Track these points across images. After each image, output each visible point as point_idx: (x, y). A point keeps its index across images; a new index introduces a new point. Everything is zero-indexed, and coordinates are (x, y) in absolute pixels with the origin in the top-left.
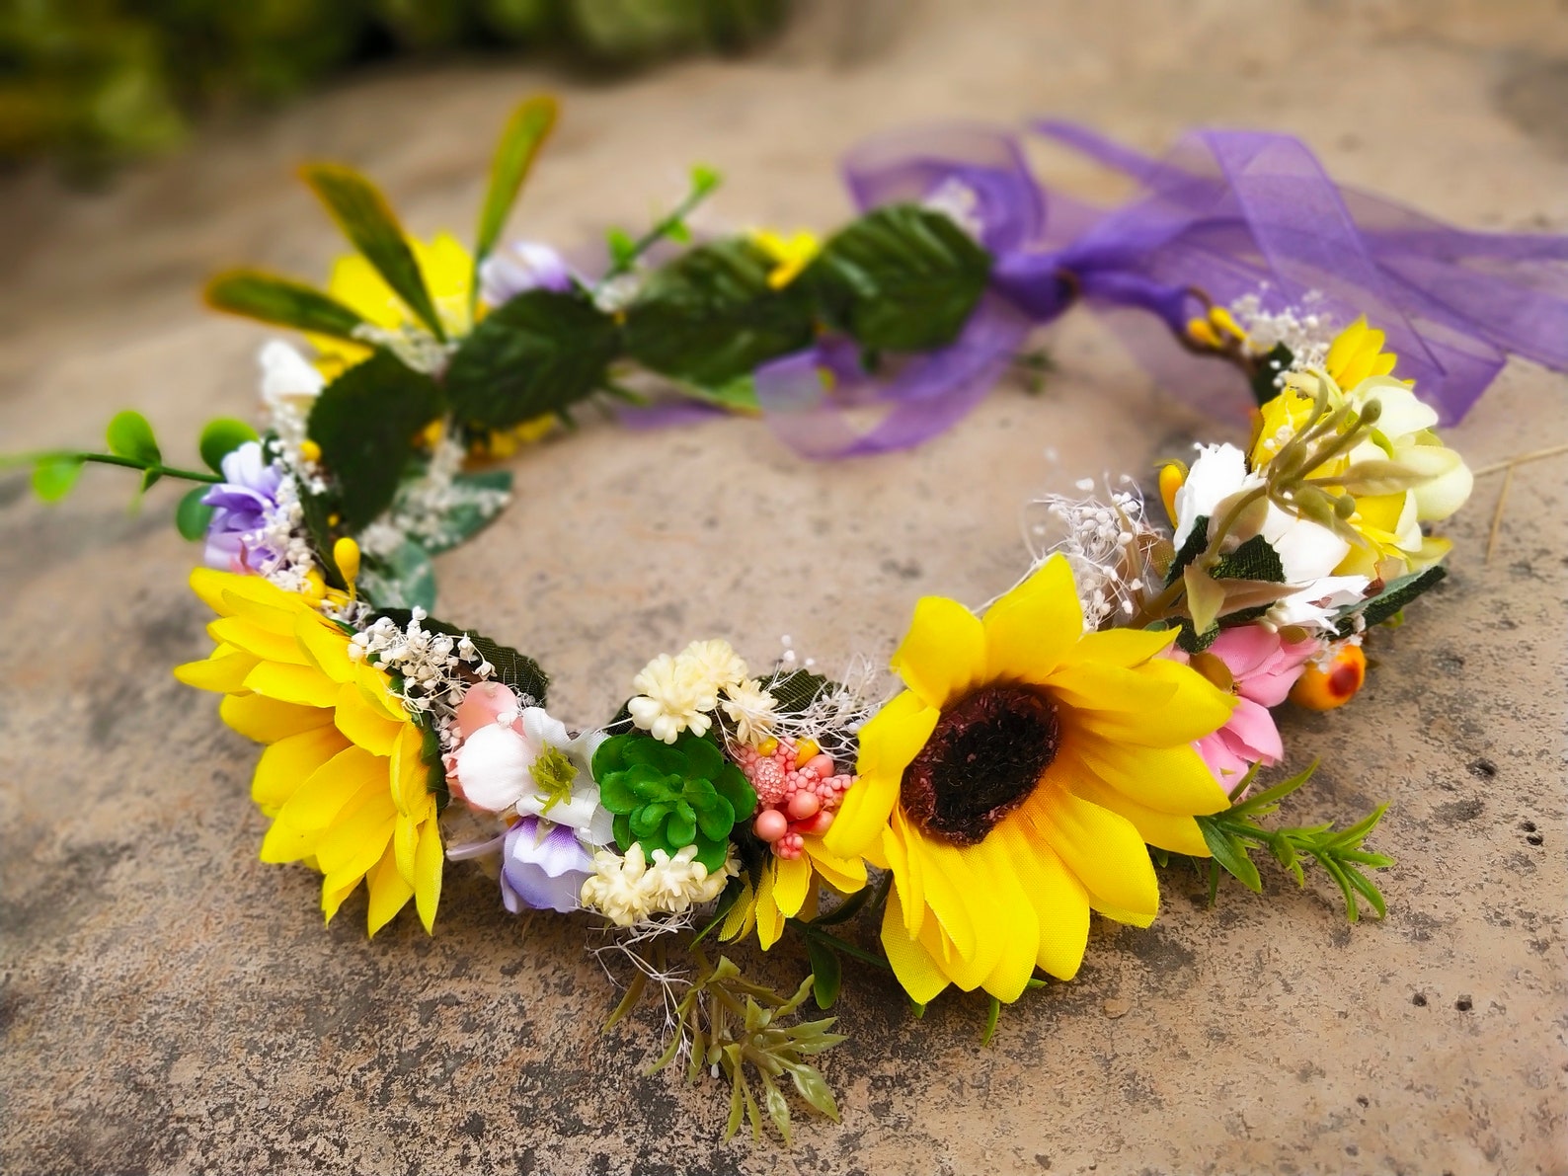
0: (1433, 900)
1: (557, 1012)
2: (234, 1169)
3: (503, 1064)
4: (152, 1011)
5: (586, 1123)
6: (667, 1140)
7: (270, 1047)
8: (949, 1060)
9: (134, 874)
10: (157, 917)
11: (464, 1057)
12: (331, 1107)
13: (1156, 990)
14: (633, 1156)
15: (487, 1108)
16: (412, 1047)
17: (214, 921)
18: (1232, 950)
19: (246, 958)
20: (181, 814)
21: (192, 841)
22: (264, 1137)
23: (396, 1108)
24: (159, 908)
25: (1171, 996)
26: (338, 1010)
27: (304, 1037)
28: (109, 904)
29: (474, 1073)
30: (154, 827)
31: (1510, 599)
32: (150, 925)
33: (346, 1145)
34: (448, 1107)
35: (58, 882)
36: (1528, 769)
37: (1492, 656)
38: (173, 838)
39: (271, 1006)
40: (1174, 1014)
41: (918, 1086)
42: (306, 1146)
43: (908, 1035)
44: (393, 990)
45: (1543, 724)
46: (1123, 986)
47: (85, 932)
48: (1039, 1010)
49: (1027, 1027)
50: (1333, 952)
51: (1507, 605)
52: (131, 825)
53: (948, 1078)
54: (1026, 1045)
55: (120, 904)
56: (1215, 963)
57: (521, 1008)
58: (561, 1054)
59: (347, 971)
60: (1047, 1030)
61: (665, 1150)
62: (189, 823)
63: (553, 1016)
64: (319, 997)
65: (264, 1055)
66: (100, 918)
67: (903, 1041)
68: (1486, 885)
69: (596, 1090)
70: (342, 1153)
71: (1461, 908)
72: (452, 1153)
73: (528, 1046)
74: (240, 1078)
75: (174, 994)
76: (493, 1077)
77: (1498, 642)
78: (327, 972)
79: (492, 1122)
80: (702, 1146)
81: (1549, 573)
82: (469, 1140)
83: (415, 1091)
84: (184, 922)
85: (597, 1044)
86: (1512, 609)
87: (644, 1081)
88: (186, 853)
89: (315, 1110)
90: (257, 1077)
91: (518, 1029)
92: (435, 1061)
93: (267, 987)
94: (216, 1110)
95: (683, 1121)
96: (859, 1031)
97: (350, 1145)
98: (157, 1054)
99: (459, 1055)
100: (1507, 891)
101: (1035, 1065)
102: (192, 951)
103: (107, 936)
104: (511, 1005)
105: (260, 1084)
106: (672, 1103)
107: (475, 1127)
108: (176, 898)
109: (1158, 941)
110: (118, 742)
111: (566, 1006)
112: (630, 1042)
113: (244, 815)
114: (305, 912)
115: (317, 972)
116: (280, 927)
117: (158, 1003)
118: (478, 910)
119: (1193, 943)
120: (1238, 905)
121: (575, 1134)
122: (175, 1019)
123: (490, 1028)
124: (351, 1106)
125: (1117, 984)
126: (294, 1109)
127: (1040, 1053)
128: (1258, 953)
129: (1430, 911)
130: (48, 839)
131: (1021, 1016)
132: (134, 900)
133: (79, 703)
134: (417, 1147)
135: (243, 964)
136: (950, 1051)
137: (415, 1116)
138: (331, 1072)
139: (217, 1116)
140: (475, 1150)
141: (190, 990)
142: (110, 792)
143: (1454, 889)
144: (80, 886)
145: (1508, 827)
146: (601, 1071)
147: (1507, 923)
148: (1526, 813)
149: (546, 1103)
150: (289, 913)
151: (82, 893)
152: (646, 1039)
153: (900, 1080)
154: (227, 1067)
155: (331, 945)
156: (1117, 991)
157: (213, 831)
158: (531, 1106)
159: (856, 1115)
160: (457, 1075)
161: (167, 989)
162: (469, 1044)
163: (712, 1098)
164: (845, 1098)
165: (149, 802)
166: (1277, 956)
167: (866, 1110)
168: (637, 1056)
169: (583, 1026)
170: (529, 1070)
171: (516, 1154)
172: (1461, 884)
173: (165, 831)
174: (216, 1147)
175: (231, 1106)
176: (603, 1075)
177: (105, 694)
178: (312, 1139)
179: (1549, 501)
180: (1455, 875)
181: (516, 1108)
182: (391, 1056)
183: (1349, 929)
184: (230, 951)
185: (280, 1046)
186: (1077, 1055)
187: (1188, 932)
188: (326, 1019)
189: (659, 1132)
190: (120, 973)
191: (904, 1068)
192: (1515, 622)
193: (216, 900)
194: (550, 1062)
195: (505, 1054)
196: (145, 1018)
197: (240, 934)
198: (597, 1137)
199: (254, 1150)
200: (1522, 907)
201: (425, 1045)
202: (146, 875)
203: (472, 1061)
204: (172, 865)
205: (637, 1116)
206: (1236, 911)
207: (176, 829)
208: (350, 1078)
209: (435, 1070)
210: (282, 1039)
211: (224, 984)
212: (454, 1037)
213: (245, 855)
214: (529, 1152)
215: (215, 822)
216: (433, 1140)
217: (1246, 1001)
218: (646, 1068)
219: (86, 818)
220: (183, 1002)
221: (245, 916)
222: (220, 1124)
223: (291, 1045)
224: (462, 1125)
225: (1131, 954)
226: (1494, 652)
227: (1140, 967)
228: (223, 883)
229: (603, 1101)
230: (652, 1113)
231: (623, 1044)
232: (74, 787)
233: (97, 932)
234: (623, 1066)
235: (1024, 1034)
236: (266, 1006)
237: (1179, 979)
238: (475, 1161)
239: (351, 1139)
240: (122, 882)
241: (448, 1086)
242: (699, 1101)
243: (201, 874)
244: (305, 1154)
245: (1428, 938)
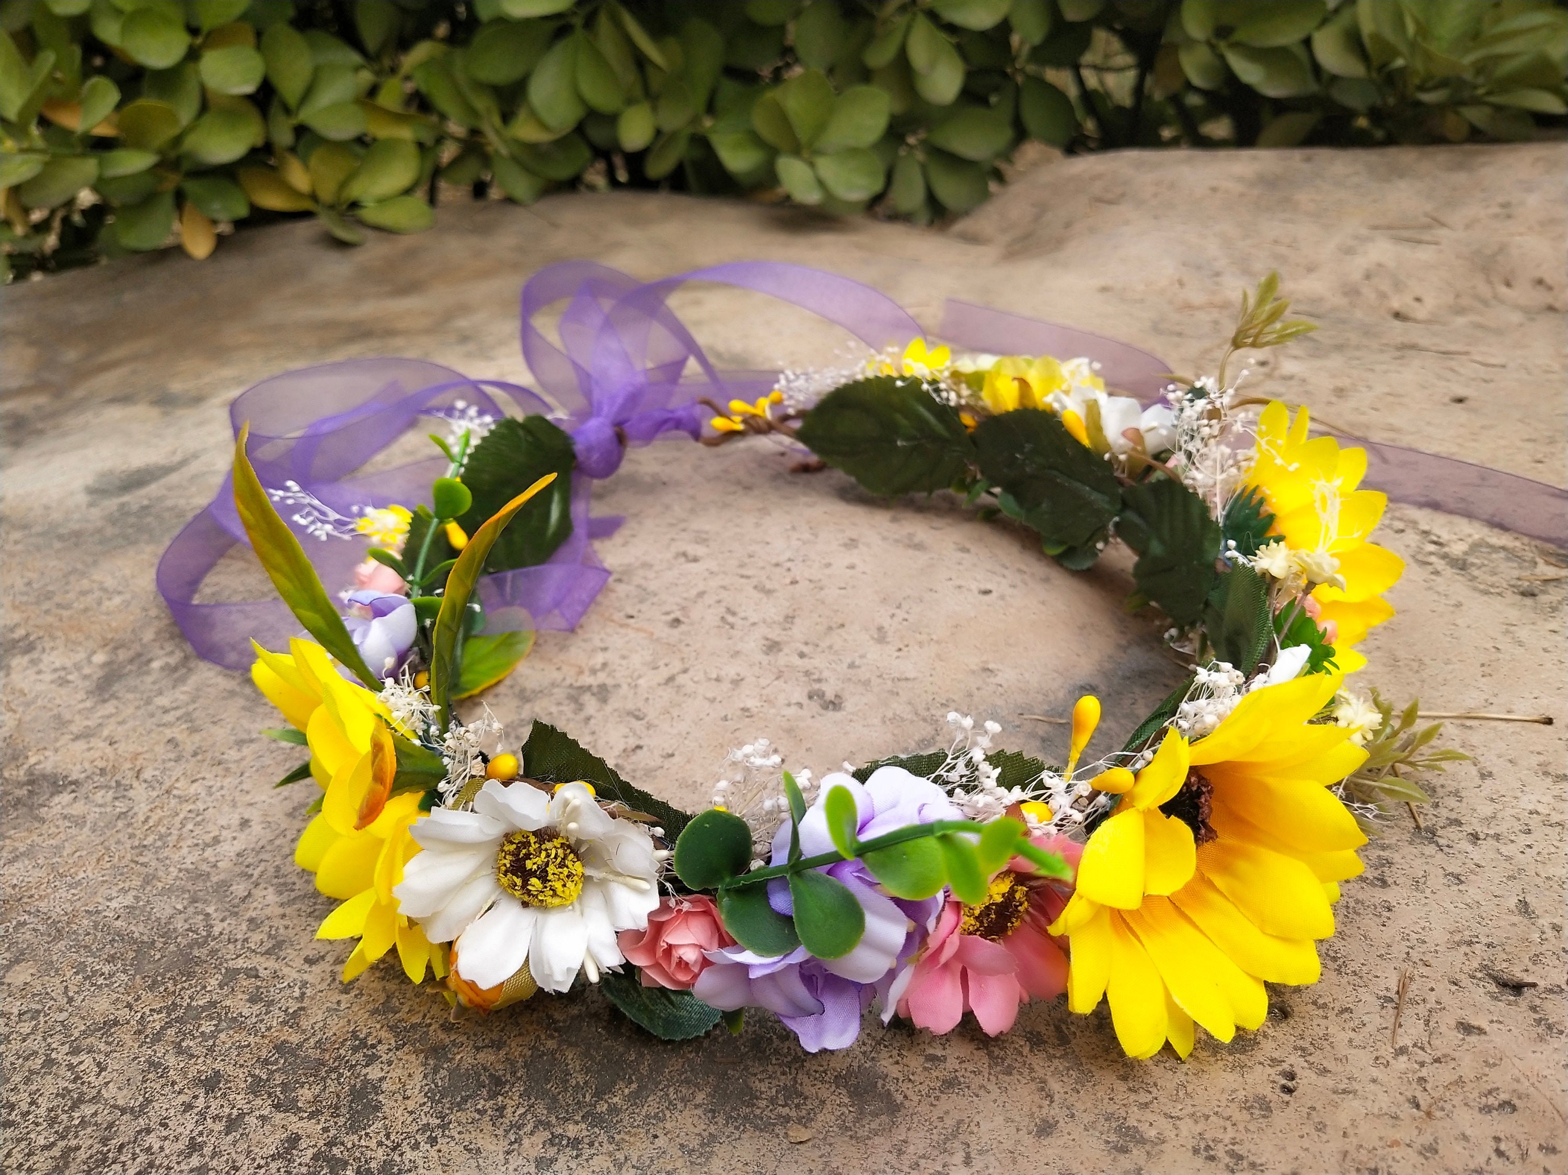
0: (1151, 1117)
1: (329, 1004)
2: (12, 1064)
3: (263, 1037)
4: (22, 919)
5: (300, 1105)
6: (356, 1137)
7: (94, 973)
8: (627, 1138)
9: (69, 805)
10: (66, 844)
11: (237, 1023)
12: (111, 1035)
13: (848, 1129)
14: (321, 1143)
15: (230, 1069)
16: (201, 1003)
17: (107, 859)
18: (937, 1113)
19: (115, 894)
20: (128, 765)
21: (126, 790)
22: (49, 1045)
23: (160, 1049)
24: (72, 838)
25: (857, 1138)
26: (163, 957)
27: (125, 971)
28: (37, 825)
29: (237, 1037)
30: (103, 772)
31: (1397, 858)
32: (57, 850)
33: (105, 1069)
34: (200, 1060)
35: (10, 798)
36: (1323, 1022)
37: (1347, 907)
38: (113, 784)
39: (114, 940)
40: (848, 1154)
41: (587, 1152)
42: (75, 1060)
43: (606, 1106)
44: (213, 952)
45: (1362, 984)
46: (820, 1117)
47: (8, 842)
48: (731, 1117)
49: (712, 1129)
50: (1028, 1140)
51: (1390, 863)
52: (87, 765)
53: (617, 1153)
54: (702, 1145)
55: (45, 826)
56: (916, 1120)
57: (303, 994)
58: (312, 1041)
59: (187, 926)
60: (728, 1137)
61: (349, 1145)
62: (130, 774)
63: (324, 1007)
64: (154, 942)
65: (85, 979)
66: (26, 834)
67: (599, 1110)
68: (1213, 1118)
69: (324, 1079)
70: (99, 1074)
71: (1175, 1132)
72: (182, 1098)
73: (291, 1027)
74: (57, 993)
75: (45, 910)
76: (249, 1045)
77: (1360, 896)
78: (170, 923)
79: (227, 1081)
80: (380, 1151)
81: (1451, 843)
82: (201, 1092)
83: (183, 1040)
84: (84, 853)
85: (346, 1040)
86: (1393, 869)
87: (366, 1082)
88: (116, 798)
89: (99, 1034)
90: (71, 994)
91: (291, 1011)
92: (212, 1019)
93: (118, 923)
94: (25, 1013)
95: (379, 1125)
96: (566, 1090)
97: (109, 1070)
98: (7, 955)
99: (234, 1019)
100: (1229, 1129)
101: (699, 1164)
102: (77, 878)
103: (22, 850)
104: (296, 989)
105: (70, 1000)
106: (378, 1107)
107: (211, 1083)
108: (89, 833)
109: (876, 1086)
110: (114, 696)
111: (339, 1002)
112: (373, 1046)
113: (174, 778)
114: (180, 870)
115: (163, 921)
116: (154, 877)
117: (29, 913)
118: (315, 904)
119: (906, 1097)
120: (967, 1075)
121: (286, 1111)
122: (34, 930)
123: (271, 1003)
124: (127, 1038)
125: (815, 1114)
126: (83, 1028)
127: (709, 1156)
128: (960, 1122)
129: (1143, 1127)
130: (21, 760)
131: (714, 1117)
132: (58, 827)
133: (100, 658)
134: (158, 1086)
135: (110, 900)
136: (633, 1131)
137: (171, 1060)
138: (129, 1006)
139: (23, 1018)
140: (200, 1103)
141: (58, 910)
142: (85, 735)
143: (1179, 1114)
144: (24, 805)
145: (1270, 1070)
146: (336, 1064)
147: (1212, 1158)
148: (1295, 1061)
149: (279, 1078)
150: (168, 866)
151: (22, 810)
152: (387, 1047)
153: (575, 1143)
154: (53, 980)
155: (185, 902)
156: (812, 1120)
157: (145, 785)
158: (264, 1077)
159: (520, 1161)
160: (222, 1036)
161: (42, 905)
162: (246, 1012)
163: (411, 1113)
164: (520, 1145)
165: (109, 750)
166: (975, 1129)
167: (532, 1159)
168: (371, 1060)
169: (343, 1022)
170: (281, 1048)
171: (230, 1114)
172: (1190, 1110)
173: (108, 778)
174: (9, 1042)
175: (38, 1012)
176: (336, 1068)
177: (123, 655)
178: (83, 1056)
179: (1485, 775)
180: (1189, 1101)
181: (252, 1076)
182: (181, 1006)
183: (1058, 1122)
184: (106, 886)
185: (103, 974)
186: (740, 1165)
187: (905, 1086)
188: (149, 962)
189: (353, 1128)
190: (15, 882)
191: (585, 1133)
192: (1390, 881)
193: (118, 842)
194: (300, 1046)
195: (269, 1029)
196: (14, 923)
197: (121, 874)
198: (301, 1119)
199: (35, 1053)
200: (1235, 1148)
201: (213, 1004)
202: (78, 809)
203: (241, 1027)
204: (100, 806)
205: (343, 1110)
206: (962, 1080)
207: (118, 777)
208: (139, 1015)
209: (207, 1027)
210: (106, 969)
211: (87, 911)
212: (238, 1004)
213: (159, 811)
214: (241, 1116)
215: (150, 779)
216: (174, 1083)
217: (922, 1162)
218: (374, 1073)
219: (56, 751)
220: (49, 918)
221: (132, 861)
222: (22, 1024)
223: (111, 976)
224: (203, 1078)
225: (844, 1092)
226: (1352, 904)
227: (846, 1105)
228: (130, 830)
229: (324, 1090)
230: (357, 1112)
231: (365, 1046)
232: (61, 723)
233: (16, 844)
234: (355, 1065)
235: (705, 1134)
236: (110, 938)
237: (873, 1126)
238: (196, 1110)
239: (112, 1065)
240: (57, 810)
241: (211, 1042)
242: (400, 1112)
243: (119, 817)
244: (71, 1067)
245: (1126, 1152)
